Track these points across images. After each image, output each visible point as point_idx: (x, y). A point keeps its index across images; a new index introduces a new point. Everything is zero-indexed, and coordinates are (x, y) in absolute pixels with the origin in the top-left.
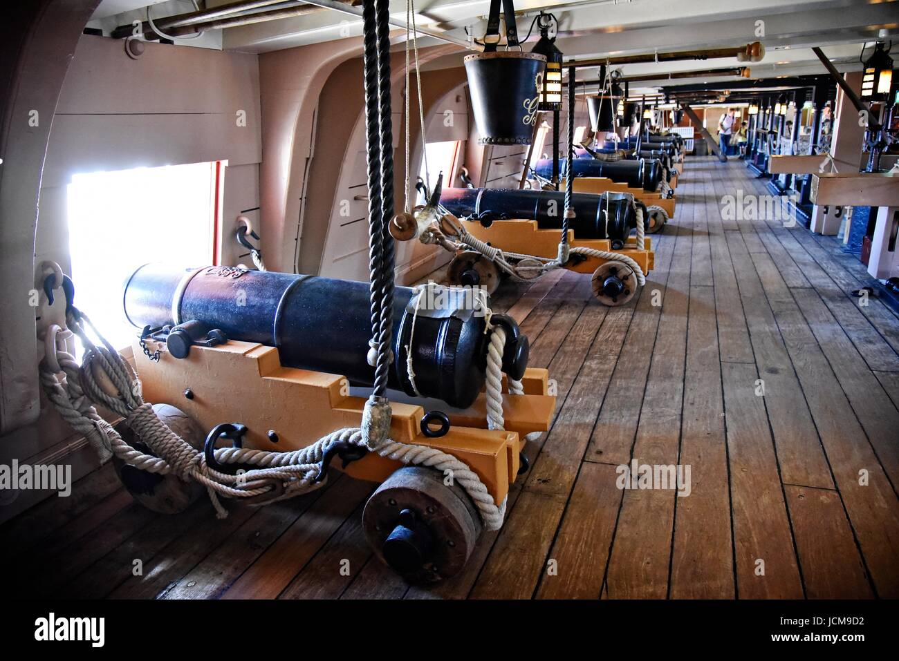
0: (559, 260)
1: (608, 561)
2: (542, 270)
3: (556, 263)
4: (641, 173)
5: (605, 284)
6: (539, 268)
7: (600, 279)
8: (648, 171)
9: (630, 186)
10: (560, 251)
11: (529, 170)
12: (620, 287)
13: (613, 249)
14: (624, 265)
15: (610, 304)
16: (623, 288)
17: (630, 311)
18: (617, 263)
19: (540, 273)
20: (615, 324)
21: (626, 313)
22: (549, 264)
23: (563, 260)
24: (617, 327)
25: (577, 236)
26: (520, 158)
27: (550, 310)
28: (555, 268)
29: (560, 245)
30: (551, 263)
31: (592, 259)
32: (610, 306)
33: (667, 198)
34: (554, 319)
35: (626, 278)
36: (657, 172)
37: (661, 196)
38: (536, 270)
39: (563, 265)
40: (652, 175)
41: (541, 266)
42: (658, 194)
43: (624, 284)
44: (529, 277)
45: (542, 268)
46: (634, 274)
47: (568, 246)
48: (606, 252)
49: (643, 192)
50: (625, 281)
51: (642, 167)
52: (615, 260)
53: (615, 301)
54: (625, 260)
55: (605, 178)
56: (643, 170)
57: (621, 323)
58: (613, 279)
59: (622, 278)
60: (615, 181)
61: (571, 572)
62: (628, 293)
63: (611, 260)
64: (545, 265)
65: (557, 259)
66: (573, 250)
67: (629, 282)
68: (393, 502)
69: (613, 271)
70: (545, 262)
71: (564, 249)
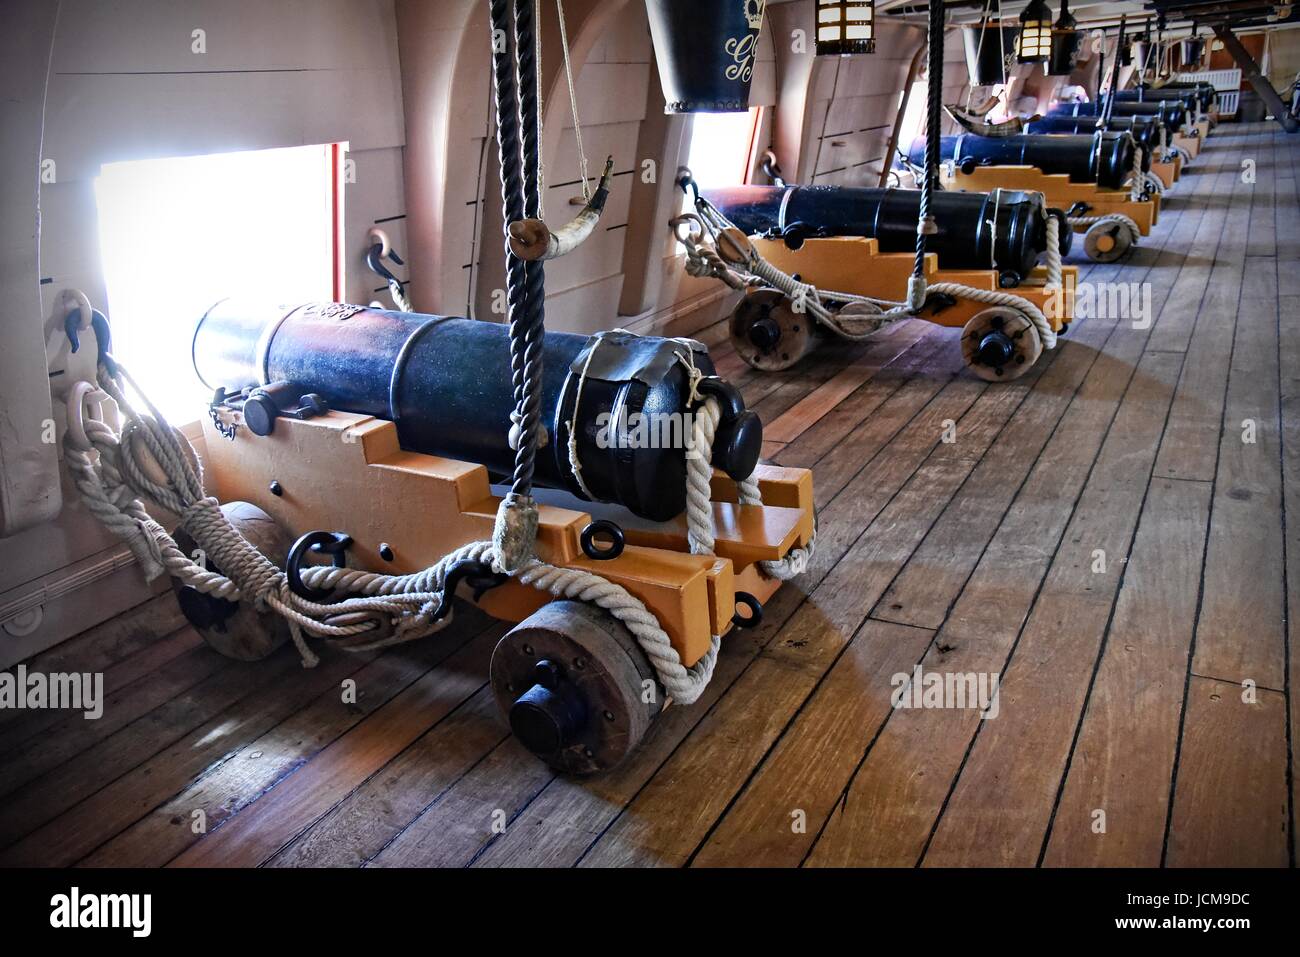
0: (908, 305)
1: (859, 766)
2: (880, 321)
3: (906, 309)
4: (1095, 157)
5: (983, 344)
6: (876, 317)
7: (974, 336)
8: (1106, 152)
9: (1073, 180)
10: (910, 288)
11: (897, 154)
12: (1006, 350)
13: (1001, 286)
14: (1017, 313)
15: (989, 379)
16: (1012, 353)
17: (1022, 391)
18: (1005, 309)
19: (877, 325)
20: (989, 411)
21: (1014, 393)
22: (893, 311)
23: (915, 304)
24: (991, 415)
25: (943, 265)
26: (881, 134)
27: (889, 386)
28: (901, 317)
29: (911, 280)
30: (897, 310)
31: (965, 303)
32: (990, 383)
33: (1140, 200)
34: (891, 401)
35: (1019, 334)
36: (1124, 154)
37: (1128, 198)
38: (869, 321)
39: (916, 313)
40: (1113, 159)
41: (879, 313)
42: (1125, 194)
43: (1014, 346)
44: (858, 331)
45: (879, 317)
46: (1033, 330)
47: (925, 280)
48: (988, 292)
49: (1095, 190)
50: (1016, 340)
51: (1097, 147)
52: (1004, 305)
53: (999, 373)
54: (1020, 306)
55: (1029, 167)
56: (1099, 151)
57: (1001, 409)
58: (996, 336)
59: (1011, 336)
60: (1046, 171)
61: (797, 778)
62: (1022, 360)
63: (996, 304)
64: (886, 312)
65: (907, 303)
66: (933, 287)
67: (1023, 343)
68: (528, 650)
69: (998, 323)
70: (886, 308)
71: (916, 284)
